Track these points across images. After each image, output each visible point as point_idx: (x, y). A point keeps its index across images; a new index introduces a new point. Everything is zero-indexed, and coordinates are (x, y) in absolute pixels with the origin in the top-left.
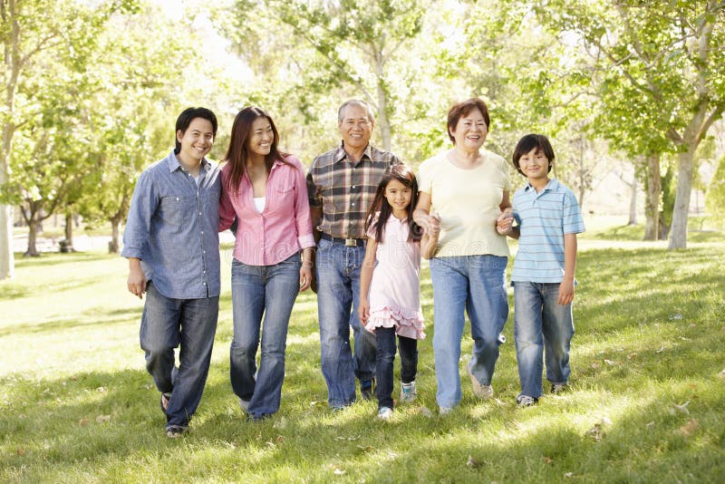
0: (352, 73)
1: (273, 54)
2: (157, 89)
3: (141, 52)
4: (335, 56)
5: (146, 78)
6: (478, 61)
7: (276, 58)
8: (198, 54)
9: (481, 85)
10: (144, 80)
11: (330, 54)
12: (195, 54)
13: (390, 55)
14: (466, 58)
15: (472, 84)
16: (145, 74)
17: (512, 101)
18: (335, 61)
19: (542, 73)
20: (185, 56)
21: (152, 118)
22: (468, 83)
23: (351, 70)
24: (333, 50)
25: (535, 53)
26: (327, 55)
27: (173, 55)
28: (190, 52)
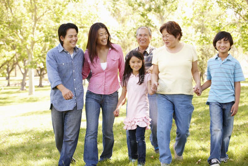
0: (153, 24)
1: (125, 17)
2: (85, 29)
3: (79, 16)
4: (147, 18)
5: (81, 25)
6: (197, 20)
7: (127, 18)
8: (99, 17)
9: (198, 28)
10: (80, 26)
11: (145, 17)
12: (98, 17)
13: (166, 17)
14: (193, 19)
15: (195, 28)
16: (81, 24)
17: (209, 34)
18: (147, 20)
19: (220, 24)
20: (95, 18)
21: (83, 39)
22: (193, 27)
23: (153, 23)
24: (146, 15)
25: (217, 17)
26: (144, 18)
27: (90, 17)
28: (97, 16)
